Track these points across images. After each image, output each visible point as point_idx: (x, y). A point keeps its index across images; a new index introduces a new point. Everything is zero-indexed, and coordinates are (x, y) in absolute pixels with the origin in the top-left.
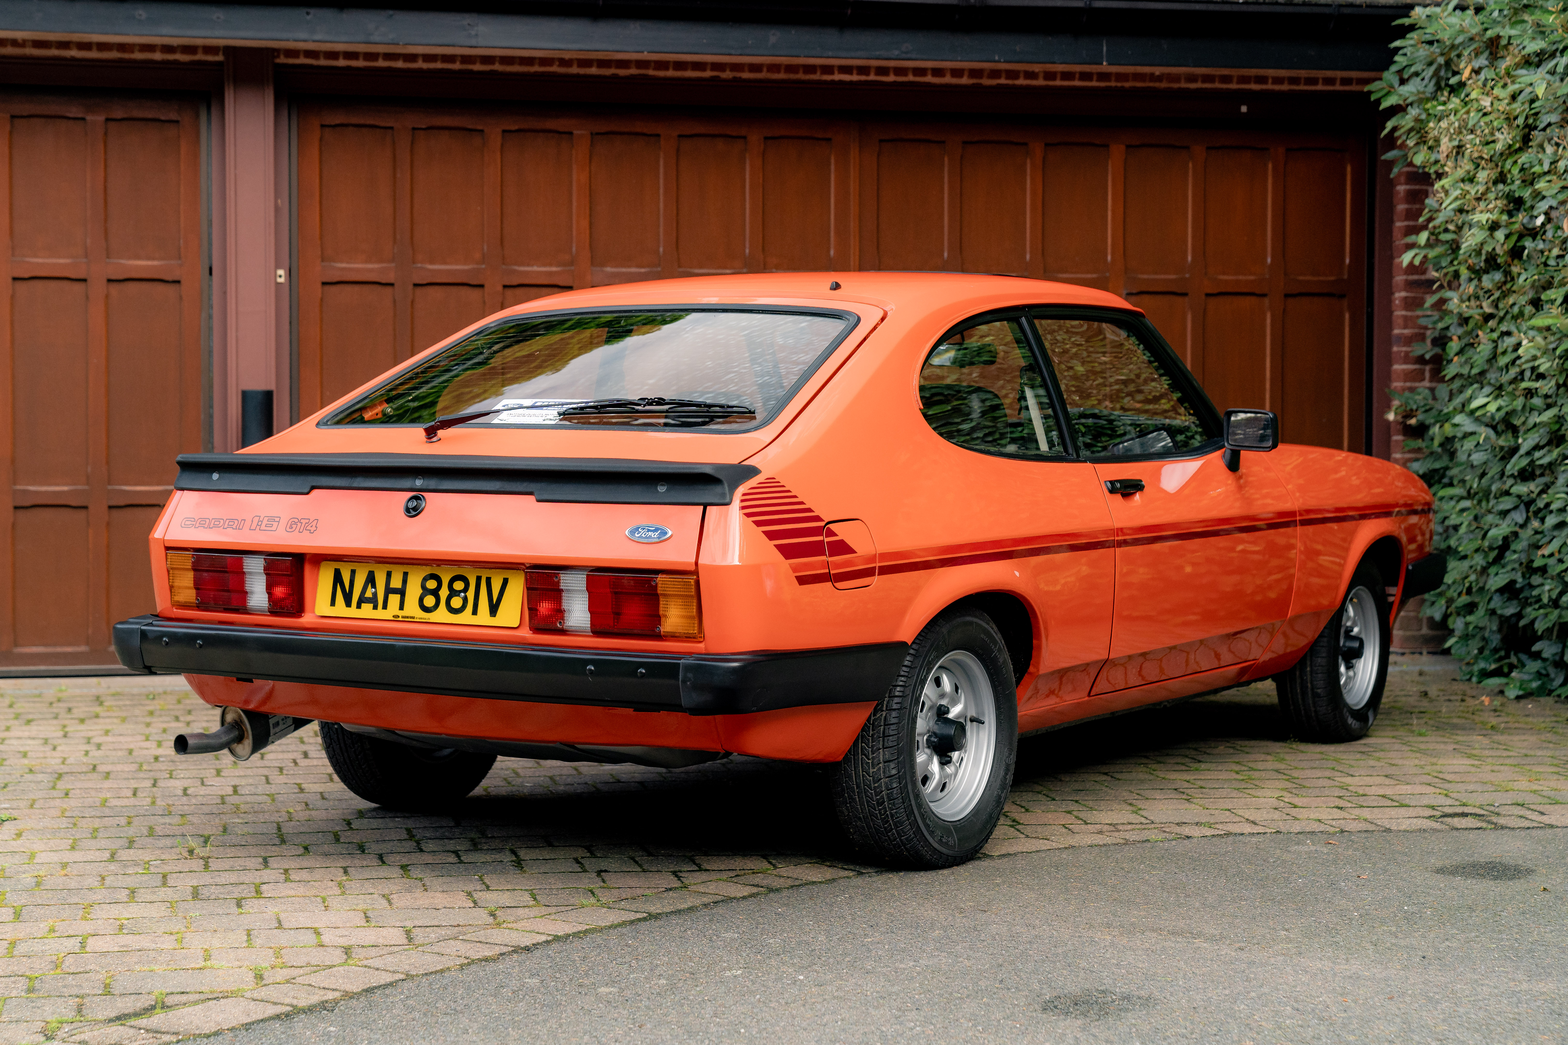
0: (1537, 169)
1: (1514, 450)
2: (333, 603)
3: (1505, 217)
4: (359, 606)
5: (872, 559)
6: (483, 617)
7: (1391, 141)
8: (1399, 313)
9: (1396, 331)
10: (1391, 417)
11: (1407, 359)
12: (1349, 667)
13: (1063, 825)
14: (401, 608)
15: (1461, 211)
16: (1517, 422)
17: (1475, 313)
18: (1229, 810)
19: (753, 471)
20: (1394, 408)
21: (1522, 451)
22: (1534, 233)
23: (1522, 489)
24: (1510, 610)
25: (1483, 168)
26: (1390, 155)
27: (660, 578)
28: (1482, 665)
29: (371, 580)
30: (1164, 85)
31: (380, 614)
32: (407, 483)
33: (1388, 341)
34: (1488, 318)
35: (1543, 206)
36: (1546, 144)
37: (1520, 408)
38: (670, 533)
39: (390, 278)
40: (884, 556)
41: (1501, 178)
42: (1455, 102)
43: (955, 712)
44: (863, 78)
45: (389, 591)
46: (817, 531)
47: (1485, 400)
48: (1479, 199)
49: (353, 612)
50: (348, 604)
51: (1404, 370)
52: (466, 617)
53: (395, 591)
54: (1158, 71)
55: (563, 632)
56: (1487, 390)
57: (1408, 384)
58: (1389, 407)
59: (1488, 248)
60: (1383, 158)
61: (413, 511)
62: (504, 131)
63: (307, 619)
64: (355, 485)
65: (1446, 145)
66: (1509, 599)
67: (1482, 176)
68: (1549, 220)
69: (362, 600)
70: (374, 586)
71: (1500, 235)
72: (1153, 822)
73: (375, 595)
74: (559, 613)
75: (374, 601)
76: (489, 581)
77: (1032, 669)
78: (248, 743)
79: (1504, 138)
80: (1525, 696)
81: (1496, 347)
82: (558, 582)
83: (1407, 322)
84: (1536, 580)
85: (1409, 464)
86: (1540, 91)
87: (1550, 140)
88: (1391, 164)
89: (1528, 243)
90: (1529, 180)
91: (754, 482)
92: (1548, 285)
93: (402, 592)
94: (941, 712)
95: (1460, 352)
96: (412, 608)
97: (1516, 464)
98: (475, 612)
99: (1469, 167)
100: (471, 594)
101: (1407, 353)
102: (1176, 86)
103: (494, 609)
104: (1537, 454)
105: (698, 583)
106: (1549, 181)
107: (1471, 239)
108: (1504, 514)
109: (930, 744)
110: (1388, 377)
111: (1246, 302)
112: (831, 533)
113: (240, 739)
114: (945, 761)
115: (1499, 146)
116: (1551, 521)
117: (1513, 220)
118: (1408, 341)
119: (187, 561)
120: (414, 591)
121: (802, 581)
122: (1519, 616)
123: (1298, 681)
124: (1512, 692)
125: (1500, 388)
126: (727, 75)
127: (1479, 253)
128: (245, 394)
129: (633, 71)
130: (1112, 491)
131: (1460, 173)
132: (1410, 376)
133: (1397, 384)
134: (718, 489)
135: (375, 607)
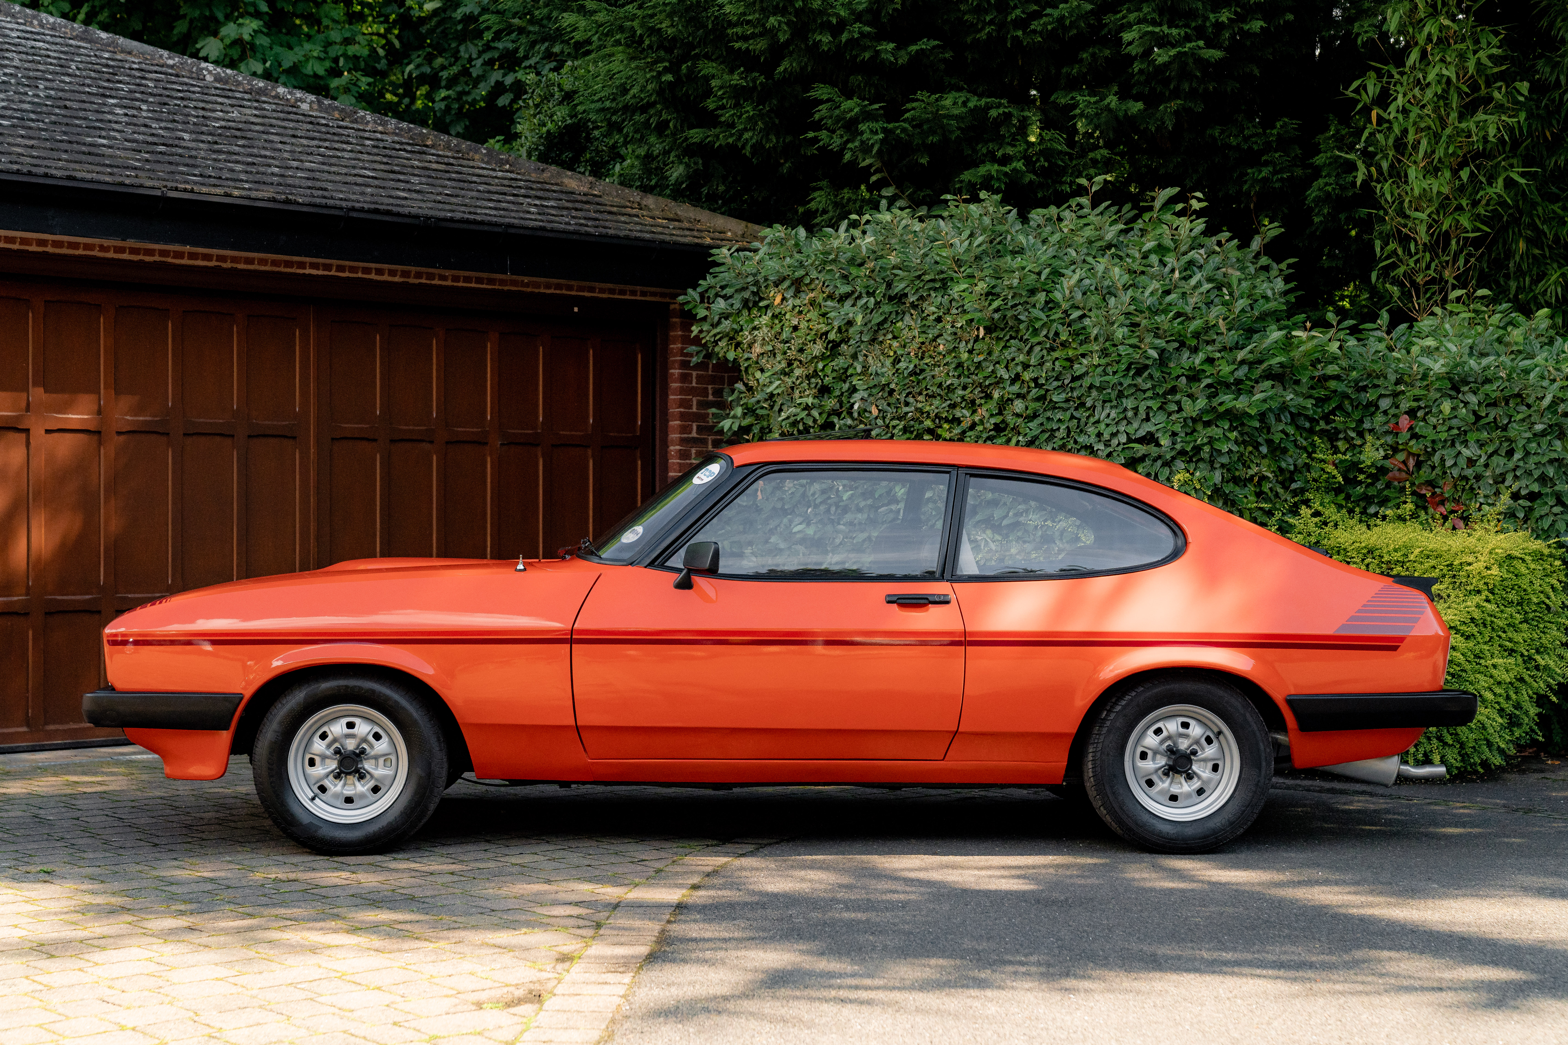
0: (851, 371)
3: (816, 401)
22: (838, 413)
26: (691, 350)
30: (529, 290)
33: (665, 480)
35: (858, 396)
41: (814, 375)
44: (326, 273)
48: (793, 388)
54: (526, 280)
65: (757, 349)
79: (819, 348)
83: (681, 468)
86: (859, 319)
89: (836, 420)
90: (842, 378)
99: (783, 365)
102: (537, 291)
106: (861, 380)
111: (577, 452)
126: (227, 265)
129: (157, 258)
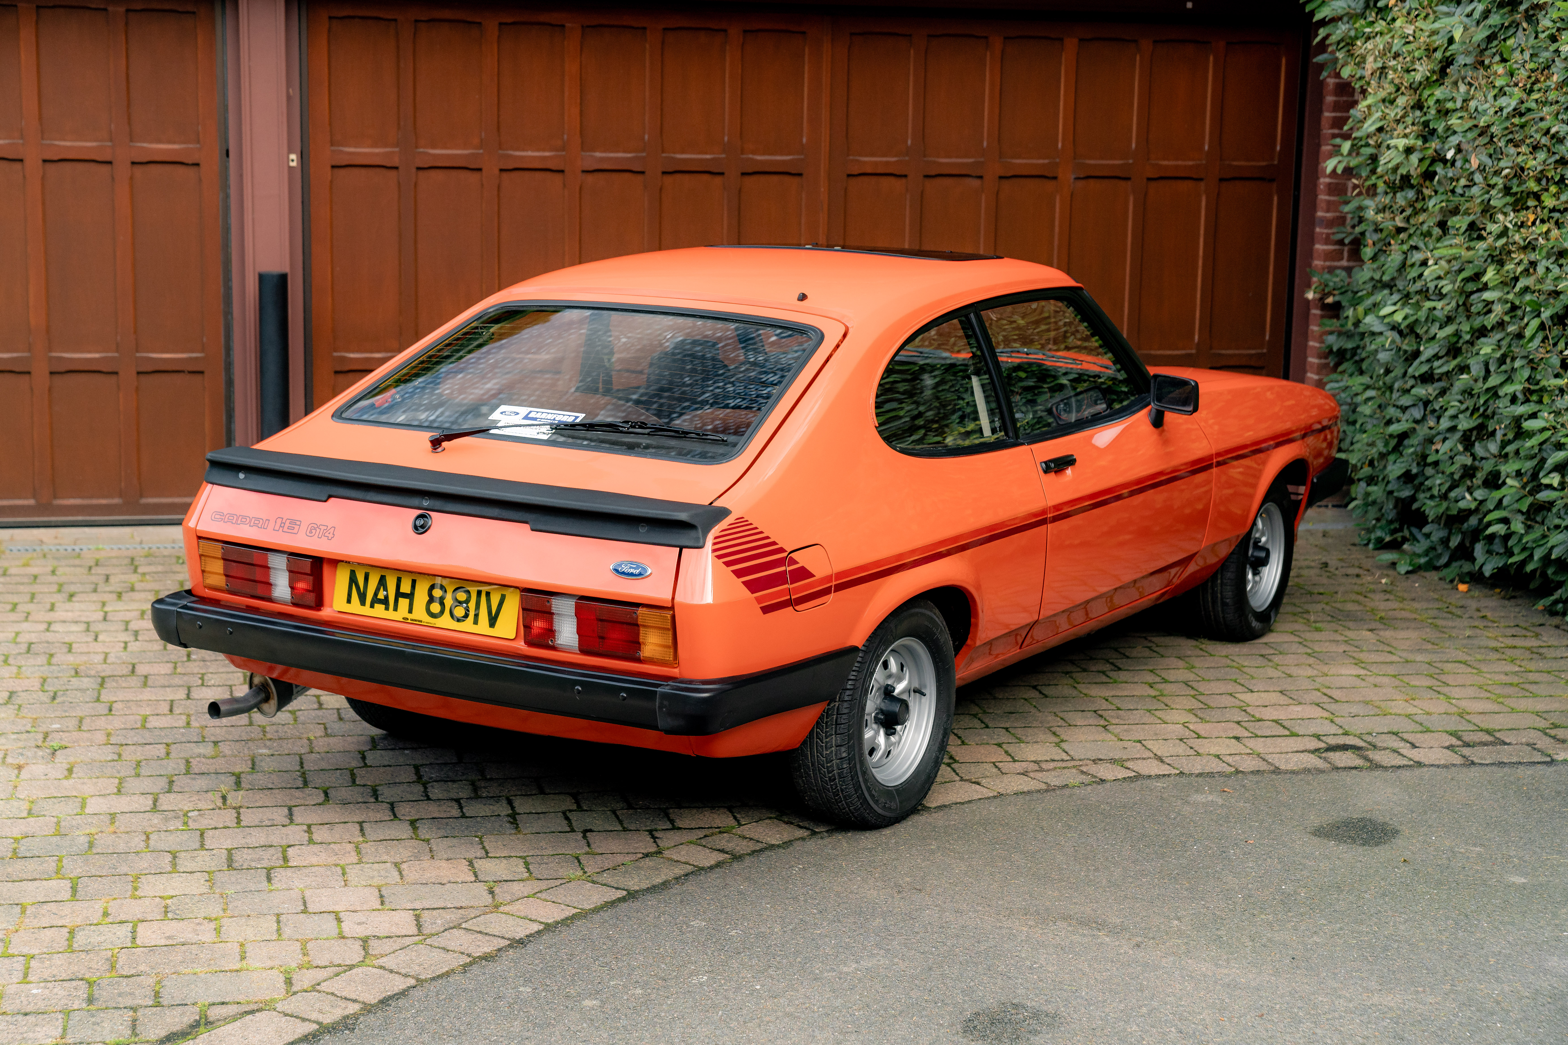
0: (1450, 105)
1: (1417, 354)
2: (349, 601)
3: (1419, 143)
4: (372, 606)
5: (829, 578)
6: (483, 627)
7: (1322, 47)
8: (1323, 197)
9: (1320, 214)
10: (1310, 295)
11: (1327, 240)
12: (1256, 573)
13: (994, 763)
14: (410, 611)
15: (1380, 130)
16: (1420, 331)
17: (1389, 225)
18: (1140, 742)
19: (724, 513)
20: (1313, 287)
21: (1423, 358)
22: (1444, 161)
23: (1421, 391)
24: (1406, 493)
25: (1402, 94)
26: (1320, 58)
27: (641, 611)
28: (1379, 533)
29: (382, 582)
31: (391, 614)
32: (416, 501)
33: (1312, 222)
34: (1399, 230)
35: (1454, 140)
36: (1460, 83)
37: (1423, 319)
38: (649, 571)
39: (396, 162)
40: (839, 575)
41: (1419, 106)
42: (1381, 25)
43: (900, 688)
45: (399, 595)
46: (780, 562)
47: (1393, 308)
48: (1398, 122)
49: (366, 610)
50: (363, 602)
51: (1324, 250)
52: (468, 626)
53: (405, 596)
55: (554, 648)
56: (1396, 297)
57: (1328, 263)
58: (1309, 286)
59: (1403, 171)
60: (1315, 60)
61: (421, 528)
62: (501, 24)
63: (326, 613)
64: (368, 498)
65: (1371, 65)
66: (1405, 483)
67: (1401, 101)
68: (1459, 150)
69: (375, 601)
70: (386, 589)
71: (1414, 158)
72: (1073, 759)
73: (386, 597)
74: (550, 632)
75: (385, 602)
76: (488, 594)
77: (969, 642)
78: (274, 702)
79: (1422, 70)
80: (1415, 570)
81: (1406, 258)
82: (550, 607)
83: (1330, 207)
84: (1429, 471)
85: (1325, 337)
86: (1457, 35)
87: (1463, 79)
88: (1321, 67)
89: (1439, 169)
90: (1444, 113)
91: (724, 524)
92: (1455, 211)
93: (410, 596)
94: (888, 692)
95: (1374, 258)
96: (419, 613)
97: (1418, 368)
98: (476, 622)
99: (1391, 89)
100: (472, 605)
101: (1328, 235)
103: (493, 621)
104: (1436, 364)
105: (673, 617)
106: (1460, 118)
107: (1388, 159)
108: (1404, 409)
109: (877, 720)
110: (1310, 254)
111: (1184, 186)
112: (793, 562)
113: (267, 699)
114: (890, 731)
115: (1418, 77)
116: (1445, 423)
117: (1427, 145)
118: (1330, 223)
119: (217, 550)
120: (421, 596)
121: (766, 610)
122: (1413, 499)
123: (1210, 591)
124: (1403, 568)
125: (1407, 296)
127: (1395, 169)
128: (262, 278)
130: (1046, 471)
131: (1382, 94)
132: (1328, 256)
133: (1318, 263)
134: (693, 533)
135: (387, 609)
